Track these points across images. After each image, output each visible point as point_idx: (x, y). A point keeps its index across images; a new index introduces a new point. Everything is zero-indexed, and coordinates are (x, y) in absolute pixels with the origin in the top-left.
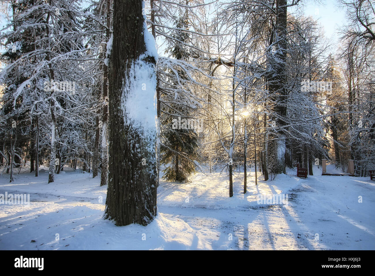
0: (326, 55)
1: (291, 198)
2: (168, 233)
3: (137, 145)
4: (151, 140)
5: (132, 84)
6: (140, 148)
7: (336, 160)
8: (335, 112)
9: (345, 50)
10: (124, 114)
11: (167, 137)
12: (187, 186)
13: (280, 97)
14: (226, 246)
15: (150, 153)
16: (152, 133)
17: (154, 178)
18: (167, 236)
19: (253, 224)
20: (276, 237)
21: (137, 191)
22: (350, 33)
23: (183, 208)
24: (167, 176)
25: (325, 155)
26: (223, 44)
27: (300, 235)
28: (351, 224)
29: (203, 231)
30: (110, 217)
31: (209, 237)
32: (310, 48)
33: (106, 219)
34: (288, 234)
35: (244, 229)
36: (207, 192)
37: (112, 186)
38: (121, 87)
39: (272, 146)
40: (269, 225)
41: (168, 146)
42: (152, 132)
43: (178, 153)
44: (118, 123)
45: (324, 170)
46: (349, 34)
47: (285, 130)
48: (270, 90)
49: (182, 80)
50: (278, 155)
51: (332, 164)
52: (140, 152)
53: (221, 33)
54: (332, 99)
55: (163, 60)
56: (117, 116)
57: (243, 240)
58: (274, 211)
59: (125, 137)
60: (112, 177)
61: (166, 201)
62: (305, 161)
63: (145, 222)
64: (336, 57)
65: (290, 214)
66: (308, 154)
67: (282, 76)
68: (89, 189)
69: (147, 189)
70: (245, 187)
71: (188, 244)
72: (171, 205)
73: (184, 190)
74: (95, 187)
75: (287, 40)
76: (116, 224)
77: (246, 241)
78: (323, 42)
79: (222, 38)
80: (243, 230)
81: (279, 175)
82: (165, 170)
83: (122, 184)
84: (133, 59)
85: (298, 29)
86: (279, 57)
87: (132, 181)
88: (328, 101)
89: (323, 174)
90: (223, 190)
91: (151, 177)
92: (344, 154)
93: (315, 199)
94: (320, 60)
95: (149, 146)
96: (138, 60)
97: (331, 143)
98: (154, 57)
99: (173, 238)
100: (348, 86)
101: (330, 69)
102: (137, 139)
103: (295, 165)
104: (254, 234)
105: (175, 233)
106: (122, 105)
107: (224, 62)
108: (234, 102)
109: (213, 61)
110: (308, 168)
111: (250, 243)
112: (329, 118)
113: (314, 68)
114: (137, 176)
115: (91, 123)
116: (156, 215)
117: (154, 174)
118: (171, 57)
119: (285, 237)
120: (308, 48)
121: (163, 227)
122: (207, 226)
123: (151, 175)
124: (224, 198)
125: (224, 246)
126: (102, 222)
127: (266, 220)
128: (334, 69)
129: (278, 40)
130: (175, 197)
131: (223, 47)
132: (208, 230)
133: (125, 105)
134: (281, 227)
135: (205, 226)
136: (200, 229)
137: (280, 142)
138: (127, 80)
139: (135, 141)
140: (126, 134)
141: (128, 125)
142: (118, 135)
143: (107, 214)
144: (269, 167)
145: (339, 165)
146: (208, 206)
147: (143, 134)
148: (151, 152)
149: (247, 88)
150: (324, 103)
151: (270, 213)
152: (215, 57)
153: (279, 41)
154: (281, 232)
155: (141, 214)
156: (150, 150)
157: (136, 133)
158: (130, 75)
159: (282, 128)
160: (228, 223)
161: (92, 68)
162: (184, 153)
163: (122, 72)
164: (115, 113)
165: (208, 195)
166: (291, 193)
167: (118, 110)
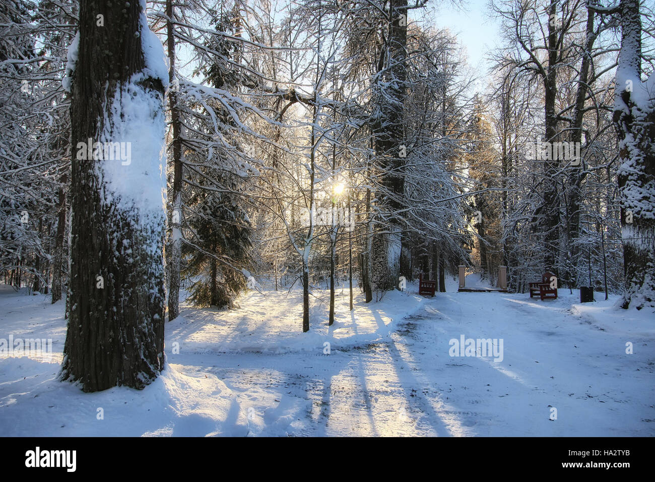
0: (470, 94)
1: (407, 331)
2: (185, 400)
3: (126, 242)
4: (153, 232)
5: (117, 128)
6: (131, 246)
7: (482, 267)
8: (481, 189)
9: (498, 88)
10: (100, 184)
11: (195, 227)
12: (230, 314)
13: (394, 162)
14: (288, 417)
15: (151, 257)
16: (155, 220)
17: (159, 302)
18: (182, 407)
19: (340, 377)
20: (377, 396)
21: (125, 326)
22: (506, 60)
23: (219, 354)
24: (195, 298)
25: (464, 258)
26: (300, 66)
27: (415, 391)
28: (495, 370)
29: (251, 394)
30: (72, 377)
31: (260, 404)
32: (443, 82)
33: (63, 380)
34: (395, 391)
35: (325, 387)
36: (264, 324)
37: (75, 319)
38: (95, 132)
39: (380, 243)
40: (367, 378)
41: (198, 244)
42: (155, 217)
43: (215, 256)
44: (88, 200)
45: (462, 283)
46: (504, 63)
47: (401, 217)
48: (377, 149)
49: (223, 125)
50: (389, 259)
51: (476, 273)
52: (133, 254)
53: (296, 45)
54: (477, 168)
55: (188, 88)
56: (86, 187)
57: (321, 405)
58: (378, 353)
59: (101, 226)
60: (75, 302)
61: (189, 343)
62: (434, 268)
63: (141, 382)
64: (484, 100)
65: (402, 357)
66: (438, 258)
67: (397, 126)
68: (42, 325)
69: (146, 321)
70: (332, 313)
71: (219, 418)
72: (198, 350)
73: (224, 321)
74: (54, 320)
75: (407, 66)
76: (82, 390)
77: (325, 407)
78: (465, 73)
79: (298, 54)
80: (322, 388)
81: (389, 293)
82: (192, 287)
83: (96, 314)
84: (119, 81)
85: (425, 48)
86: (394, 95)
87: (115, 309)
88: (472, 171)
89: (460, 290)
90: (294, 320)
91: (152, 301)
92: (494, 256)
93: (444, 332)
94: (460, 102)
95: (150, 243)
96: (129, 83)
97: (475, 239)
98: (160, 80)
99: (193, 408)
100: (501, 148)
101: (475, 118)
102: (126, 230)
103: (417, 275)
104: (340, 395)
105: (199, 399)
106: (96, 168)
107: (300, 98)
108: (313, 169)
109: (282, 94)
110: (438, 280)
111: (333, 410)
112: (473, 199)
113: (451, 116)
114: (124, 299)
115: (49, 200)
116: (162, 369)
117: (158, 295)
118: (206, 84)
119: (391, 396)
120: (441, 82)
121: (174, 390)
122: (261, 384)
123: (153, 296)
124: (293, 334)
125: (285, 417)
126: (55, 386)
127: (362, 368)
128: (483, 118)
129: (391, 65)
130: (208, 335)
131: (300, 70)
132: (261, 390)
133: (103, 167)
134: (386, 379)
135: (256, 384)
136: (246, 390)
137: (391, 238)
138: (108, 119)
139: (121, 235)
140: (105, 221)
141: (109, 205)
142: (87, 222)
143: (65, 371)
144: (373, 278)
145: (485, 275)
146: (264, 349)
147: (137, 221)
148: (153, 254)
149: (337, 144)
150: (466, 173)
151: (370, 357)
152: (286, 88)
153: (393, 67)
154: (384, 388)
155: (132, 368)
156: (152, 251)
157: (124, 220)
158: (113, 111)
159: (395, 214)
160: (298, 378)
161: (49, 95)
162: (224, 256)
163: (97, 105)
164: (83, 182)
165: (267, 329)
166: (407, 322)
167: (88, 177)
